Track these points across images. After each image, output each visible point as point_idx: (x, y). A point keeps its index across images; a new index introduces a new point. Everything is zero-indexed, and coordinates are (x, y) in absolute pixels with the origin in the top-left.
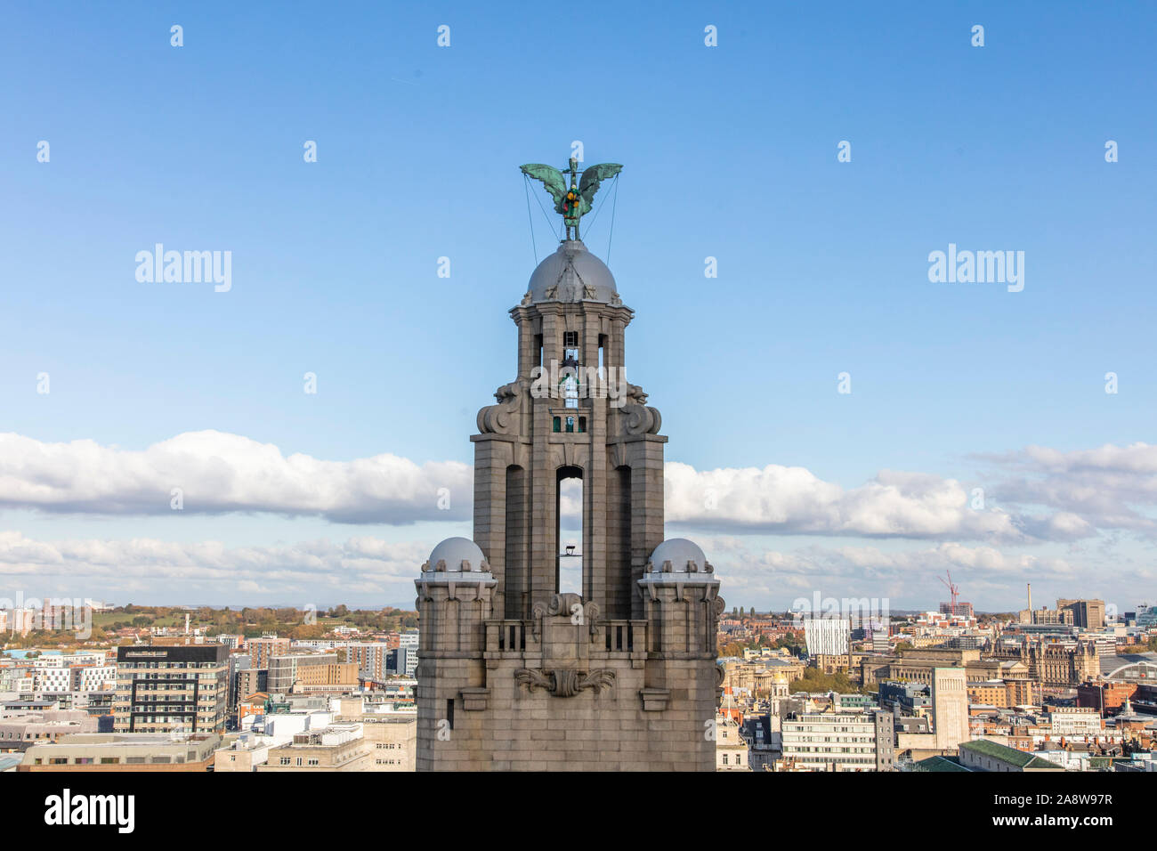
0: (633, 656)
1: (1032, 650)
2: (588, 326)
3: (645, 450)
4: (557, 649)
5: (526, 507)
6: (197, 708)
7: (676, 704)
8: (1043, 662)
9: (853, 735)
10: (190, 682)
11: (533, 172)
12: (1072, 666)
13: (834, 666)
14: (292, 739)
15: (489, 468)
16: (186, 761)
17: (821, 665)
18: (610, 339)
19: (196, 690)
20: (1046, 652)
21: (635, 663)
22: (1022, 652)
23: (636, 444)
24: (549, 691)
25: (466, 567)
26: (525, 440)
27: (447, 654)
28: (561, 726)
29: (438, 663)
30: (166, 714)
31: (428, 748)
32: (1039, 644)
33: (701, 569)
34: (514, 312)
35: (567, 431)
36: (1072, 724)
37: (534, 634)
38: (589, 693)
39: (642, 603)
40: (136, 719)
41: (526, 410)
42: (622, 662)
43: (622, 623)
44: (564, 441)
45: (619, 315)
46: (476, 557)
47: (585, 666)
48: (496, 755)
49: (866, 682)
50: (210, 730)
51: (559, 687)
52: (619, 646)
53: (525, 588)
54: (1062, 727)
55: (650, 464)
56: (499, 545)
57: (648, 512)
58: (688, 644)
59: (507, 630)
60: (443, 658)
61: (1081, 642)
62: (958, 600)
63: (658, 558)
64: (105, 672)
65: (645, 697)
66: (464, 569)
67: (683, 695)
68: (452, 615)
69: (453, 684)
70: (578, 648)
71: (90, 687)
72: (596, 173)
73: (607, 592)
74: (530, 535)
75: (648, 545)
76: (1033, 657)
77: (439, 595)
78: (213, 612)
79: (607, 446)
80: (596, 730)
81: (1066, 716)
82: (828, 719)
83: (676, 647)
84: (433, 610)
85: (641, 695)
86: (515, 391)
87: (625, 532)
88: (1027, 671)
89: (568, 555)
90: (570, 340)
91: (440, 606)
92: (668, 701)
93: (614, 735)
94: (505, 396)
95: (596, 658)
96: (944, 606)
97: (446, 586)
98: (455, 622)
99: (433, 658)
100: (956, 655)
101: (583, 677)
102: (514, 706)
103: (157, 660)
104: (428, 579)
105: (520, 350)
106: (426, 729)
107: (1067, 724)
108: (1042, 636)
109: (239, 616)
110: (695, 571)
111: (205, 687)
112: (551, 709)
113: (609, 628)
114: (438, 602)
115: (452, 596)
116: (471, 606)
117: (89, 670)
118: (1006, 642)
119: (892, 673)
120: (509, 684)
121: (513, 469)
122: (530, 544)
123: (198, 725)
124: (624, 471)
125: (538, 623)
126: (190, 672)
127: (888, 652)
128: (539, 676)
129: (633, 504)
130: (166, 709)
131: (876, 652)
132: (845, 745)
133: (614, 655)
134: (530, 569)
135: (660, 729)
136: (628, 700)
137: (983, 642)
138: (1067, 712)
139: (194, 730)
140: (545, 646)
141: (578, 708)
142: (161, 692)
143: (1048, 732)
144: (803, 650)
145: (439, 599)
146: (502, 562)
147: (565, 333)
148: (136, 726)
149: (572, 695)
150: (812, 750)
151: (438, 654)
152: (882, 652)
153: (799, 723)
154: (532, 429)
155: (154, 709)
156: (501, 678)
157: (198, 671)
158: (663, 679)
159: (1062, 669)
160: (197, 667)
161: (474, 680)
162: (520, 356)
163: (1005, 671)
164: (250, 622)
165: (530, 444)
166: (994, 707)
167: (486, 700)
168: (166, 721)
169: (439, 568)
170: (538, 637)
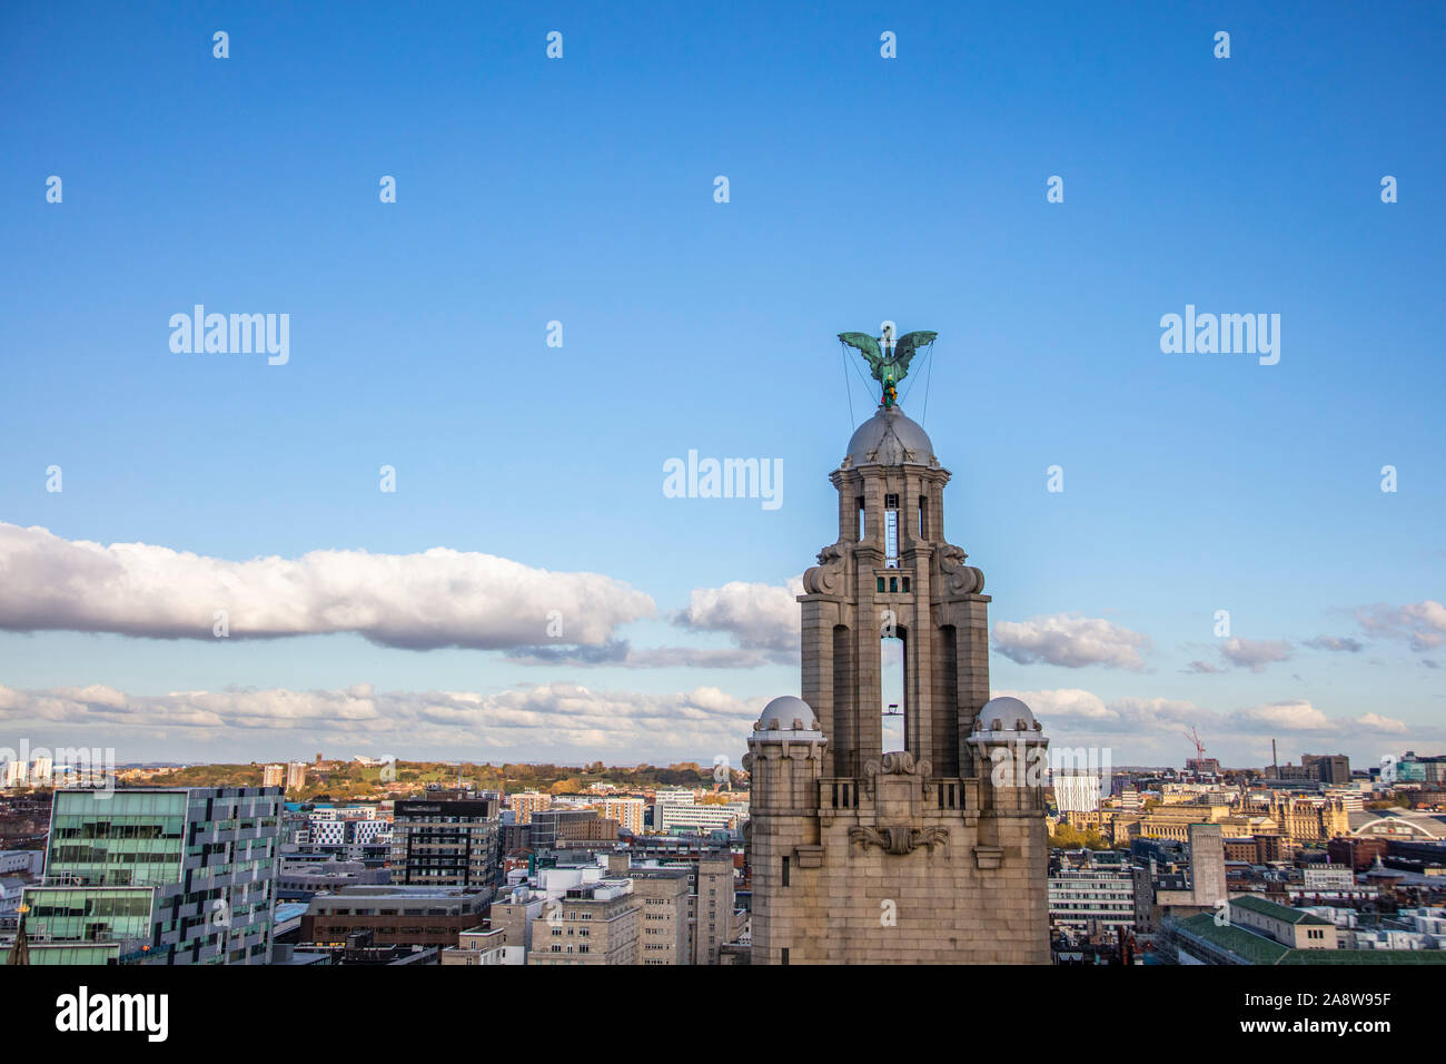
0: (966, 813)
1: (1281, 806)
2: (909, 488)
3: (970, 609)
4: (891, 807)
5: (851, 666)
6: (469, 861)
7: (1009, 862)
8: (1291, 817)
9: (1110, 891)
10: (463, 836)
11: (851, 340)
12: (1321, 822)
13: (1084, 823)
14: (565, 894)
15: (818, 628)
16: (461, 914)
17: (1071, 822)
18: (930, 501)
19: (469, 842)
20: (1295, 808)
21: (968, 821)
22: (1271, 808)
23: (960, 604)
24: (883, 848)
25: (798, 726)
26: (850, 600)
27: (782, 812)
28: (896, 883)
29: (773, 821)
30: (440, 868)
31: (764, 905)
32: (1287, 800)
33: (1030, 727)
34: (835, 477)
35: (892, 591)
36: (1324, 880)
37: (867, 792)
38: (922, 851)
39: (972, 760)
40: (412, 872)
41: (850, 571)
42: (955, 820)
43: (954, 781)
44: (889, 601)
45: (936, 477)
46: (806, 715)
47: (918, 824)
48: (832, 913)
49: (1117, 838)
50: (481, 884)
51: (895, 845)
52: (951, 803)
53: (852, 746)
54: (1314, 883)
55: (975, 623)
56: (828, 704)
57: (975, 671)
58: (1019, 802)
59: (840, 788)
60: (778, 815)
61: (1328, 798)
62: (1205, 756)
63: (986, 717)
64: (377, 826)
65: (979, 855)
66: (796, 727)
67: (1016, 852)
68: (785, 773)
69: (787, 842)
70: (911, 806)
71: (363, 840)
72: (912, 341)
73: (933, 750)
74: (857, 694)
75: (974, 704)
76: (1282, 812)
77: (772, 753)
78: (475, 768)
79: (931, 605)
80: (930, 887)
81: (1318, 872)
82: (1086, 876)
83: (1008, 806)
84: (767, 768)
85: (974, 853)
86: (840, 552)
87: (950, 690)
88: (1276, 826)
89: (891, 714)
90: (892, 502)
91: (775, 764)
92: (1001, 859)
93: (949, 893)
94: (828, 557)
95: (930, 816)
96: (1191, 762)
97: (779, 745)
98: (788, 780)
99: (768, 815)
100: (1206, 812)
101: (917, 835)
102: (849, 863)
103: (431, 814)
104: (761, 737)
105: (841, 513)
106: (761, 885)
107: (1320, 880)
108: (1289, 792)
109: (500, 772)
110: (1025, 730)
111: (477, 841)
112: (885, 867)
113: (941, 787)
114: (771, 760)
115: (786, 755)
116: (804, 764)
117: (361, 823)
118: (1255, 798)
119: (1142, 829)
120: (843, 842)
121: (839, 629)
122: (857, 703)
123: (471, 878)
124: (949, 631)
125: (871, 781)
126: (463, 826)
127: (1138, 809)
128: (873, 834)
129: (959, 664)
130: (440, 862)
131: (1126, 808)
132: (1103, 902)
133: (947, 813)
134: (857, 728)
135: (994, 887)
136: (962, 858)
137: (1232, 799)
138: (1320, 869)
139: (466, 883)
140: (879, 804)
141: (911, 866)
142: (435, 846)
143: (1302, 888)
144: (1053, 807)
145: (773, 757)
146: (831, 720)
147: (886, 496)
148: (412, 878)
149: (907, 853)
150: (1071, 906)
151: (773, 812)
152: (1131, 809)
153: (1058, 880)
154: (856, 589)
155: (429, 862)
156: (835, 836)
157: (469, 825)
158: (996, 837)
159: (1311, 825)
160: (469, 821)
161: (808, 838)
162: (841, 518)
163: (1255, 827)
164: (511, 778)
165: (855, 604)
166: (1245, 863)
167: (821, 857)
168: (440, 874)
169: (772, 726)
170: (871, 795)
